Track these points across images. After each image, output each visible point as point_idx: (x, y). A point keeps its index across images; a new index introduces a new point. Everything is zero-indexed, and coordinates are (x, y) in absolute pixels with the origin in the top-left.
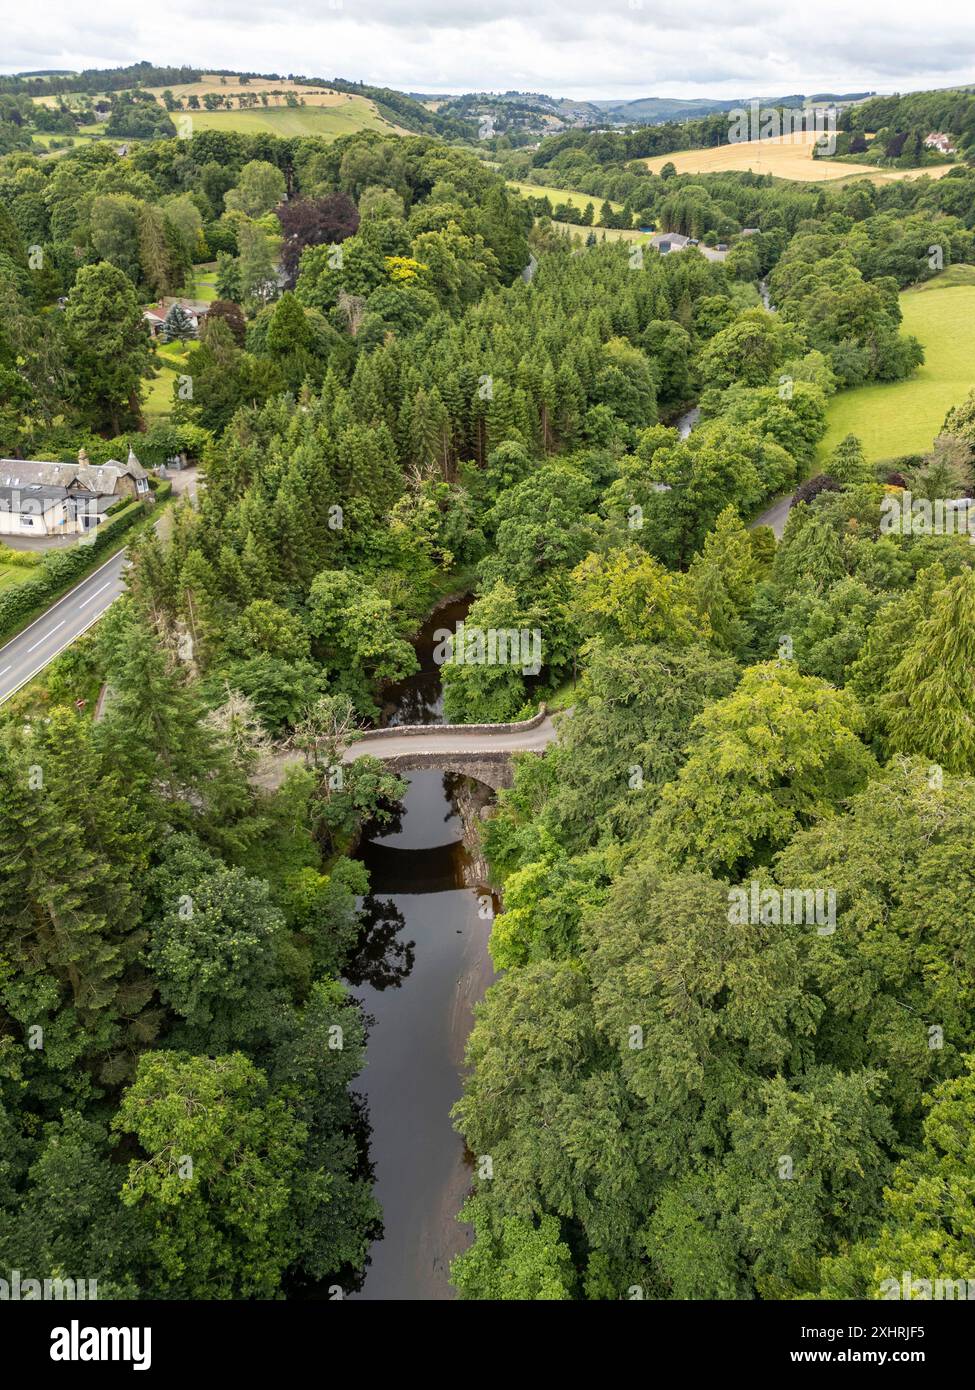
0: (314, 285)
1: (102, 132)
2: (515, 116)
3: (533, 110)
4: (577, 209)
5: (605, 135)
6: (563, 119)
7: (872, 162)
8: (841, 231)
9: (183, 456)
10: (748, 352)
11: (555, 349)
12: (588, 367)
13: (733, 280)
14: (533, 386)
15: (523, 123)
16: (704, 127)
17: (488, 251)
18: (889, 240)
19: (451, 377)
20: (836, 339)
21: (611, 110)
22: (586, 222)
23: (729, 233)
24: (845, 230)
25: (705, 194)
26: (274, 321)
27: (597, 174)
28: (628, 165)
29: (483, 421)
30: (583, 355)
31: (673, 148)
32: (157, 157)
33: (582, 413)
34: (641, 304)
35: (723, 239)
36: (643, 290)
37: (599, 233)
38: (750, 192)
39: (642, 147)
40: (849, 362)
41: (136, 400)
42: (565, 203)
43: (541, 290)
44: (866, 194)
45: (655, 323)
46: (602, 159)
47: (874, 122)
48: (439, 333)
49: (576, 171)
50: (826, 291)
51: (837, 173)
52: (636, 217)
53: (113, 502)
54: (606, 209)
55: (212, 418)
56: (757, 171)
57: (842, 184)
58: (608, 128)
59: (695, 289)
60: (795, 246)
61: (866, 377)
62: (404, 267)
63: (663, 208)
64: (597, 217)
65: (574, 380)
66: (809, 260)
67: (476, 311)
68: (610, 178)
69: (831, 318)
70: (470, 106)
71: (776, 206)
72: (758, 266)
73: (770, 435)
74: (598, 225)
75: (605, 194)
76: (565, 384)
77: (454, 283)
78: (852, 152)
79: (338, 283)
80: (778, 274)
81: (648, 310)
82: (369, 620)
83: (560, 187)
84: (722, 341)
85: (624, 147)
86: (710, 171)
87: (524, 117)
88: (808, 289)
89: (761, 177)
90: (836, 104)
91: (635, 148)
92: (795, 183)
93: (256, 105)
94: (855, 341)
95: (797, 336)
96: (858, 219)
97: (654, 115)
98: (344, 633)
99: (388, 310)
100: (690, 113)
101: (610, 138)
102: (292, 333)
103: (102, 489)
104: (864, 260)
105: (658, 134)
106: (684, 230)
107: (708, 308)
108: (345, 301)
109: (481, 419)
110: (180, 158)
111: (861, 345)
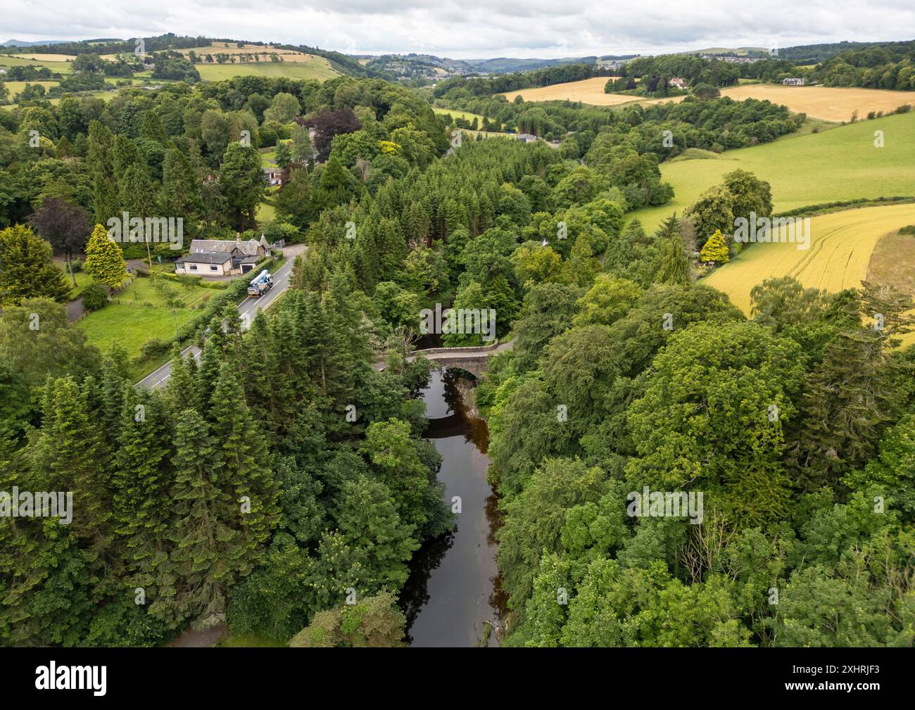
0: (340, 155)
1: (150, 76)
2: (417, 68)
3: (428, 65)
4: (468, 121)
5: (478, 80)
6: (447, 71)
7: (640, 95)
8: (624, 132)
9: (283, 240)
10: (579, 189)
11: (477, 187)
12: (495, 196)
13: (565, 158)
14: (468, 202)
15: (422, 72)
16: (538, 75)
17: (430, 139)
18: (652, 136)
19: (426, 198)
20: (626, 183)
21: (476, 65)
22: (474, 128)
23: (559, 134)
24: (627, 132)
25: (543, 112)
26: (325, 171)
27: (475, 102)
28: (494, 96)
29: (444, 221)
30: (492, 189)
31: (520, 87)
32: (217, 90)
33: (493, 219)
34: (517, 167)
35: (557, 137)
36: (517, 160)
37: (484, 134)
38: (569, 111)
39: (500, 87)
40: (634, 195)
41: (252, 213)
42: (461, 117)
43: (462, 159)
44: (637, 112)
45: (526, 177)
46: (477, 93)
47: (639, 72)
48: (415, 178)
49: (463, 100)
50: (618, 160)
51: (618, 101)
52: (503, 126)
53: (258, 259)
54: (485, 121)
55: (298, 220)
56: (573, 100)
57: (623, 107)
58: (477, 75)
59: (546, 160)
60: (599, 139)
61: (644, 204)
62: (389, 146)
63: (519, 120)
64: (480, 125)
65: (489, 201)
66: (607, 146)
67: (432, 167)
68: (485, 104)
69: (622, 174)
70: (387, 62)
71: (586, 119)
72: (579, 151)
73: (595, 224)
74: (481, 130)
75: (482, 113)
76: (484, 204)
77: (415, 155)
78: (628, 89)
79: (356, 154)
80: (590, 155)
81: (522, 170)
82: (407, 302)
83: (454, 109)
84: (564, 183)
85: (489, 87)
86: (544, 100)
87: (422, 69)
88: (608, 160)
89: (575, 104)
90: (617, 62)
91: (496, 87)
92: (596, 107)
93: (251, 61)
94: (636, 185)
95: (604, 181)
96: (633, 126)
97: (504, 68)
98: (393, 311)
99: (384, 167)
100: (526, 67)
101: (480, 81)
102: (336, 178)
103: (250, 253)
104: (639, 147)
105: (510, 79)
106: (533, 132)
107: (553, 170)
108: (360, 163)
109: (442, 220)
110: (232, 91)
111: (640, 186)
